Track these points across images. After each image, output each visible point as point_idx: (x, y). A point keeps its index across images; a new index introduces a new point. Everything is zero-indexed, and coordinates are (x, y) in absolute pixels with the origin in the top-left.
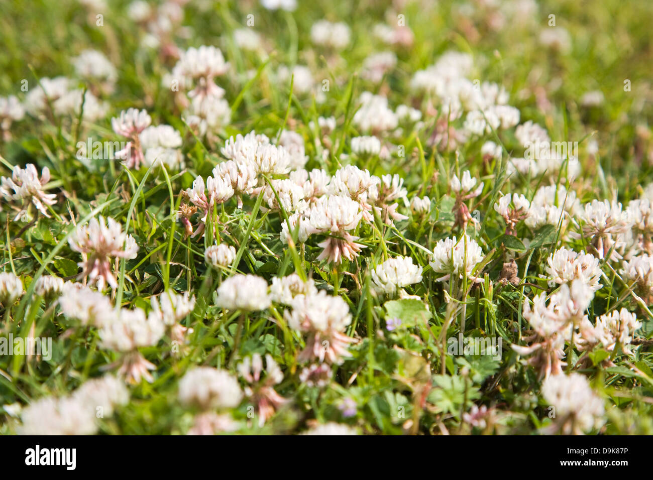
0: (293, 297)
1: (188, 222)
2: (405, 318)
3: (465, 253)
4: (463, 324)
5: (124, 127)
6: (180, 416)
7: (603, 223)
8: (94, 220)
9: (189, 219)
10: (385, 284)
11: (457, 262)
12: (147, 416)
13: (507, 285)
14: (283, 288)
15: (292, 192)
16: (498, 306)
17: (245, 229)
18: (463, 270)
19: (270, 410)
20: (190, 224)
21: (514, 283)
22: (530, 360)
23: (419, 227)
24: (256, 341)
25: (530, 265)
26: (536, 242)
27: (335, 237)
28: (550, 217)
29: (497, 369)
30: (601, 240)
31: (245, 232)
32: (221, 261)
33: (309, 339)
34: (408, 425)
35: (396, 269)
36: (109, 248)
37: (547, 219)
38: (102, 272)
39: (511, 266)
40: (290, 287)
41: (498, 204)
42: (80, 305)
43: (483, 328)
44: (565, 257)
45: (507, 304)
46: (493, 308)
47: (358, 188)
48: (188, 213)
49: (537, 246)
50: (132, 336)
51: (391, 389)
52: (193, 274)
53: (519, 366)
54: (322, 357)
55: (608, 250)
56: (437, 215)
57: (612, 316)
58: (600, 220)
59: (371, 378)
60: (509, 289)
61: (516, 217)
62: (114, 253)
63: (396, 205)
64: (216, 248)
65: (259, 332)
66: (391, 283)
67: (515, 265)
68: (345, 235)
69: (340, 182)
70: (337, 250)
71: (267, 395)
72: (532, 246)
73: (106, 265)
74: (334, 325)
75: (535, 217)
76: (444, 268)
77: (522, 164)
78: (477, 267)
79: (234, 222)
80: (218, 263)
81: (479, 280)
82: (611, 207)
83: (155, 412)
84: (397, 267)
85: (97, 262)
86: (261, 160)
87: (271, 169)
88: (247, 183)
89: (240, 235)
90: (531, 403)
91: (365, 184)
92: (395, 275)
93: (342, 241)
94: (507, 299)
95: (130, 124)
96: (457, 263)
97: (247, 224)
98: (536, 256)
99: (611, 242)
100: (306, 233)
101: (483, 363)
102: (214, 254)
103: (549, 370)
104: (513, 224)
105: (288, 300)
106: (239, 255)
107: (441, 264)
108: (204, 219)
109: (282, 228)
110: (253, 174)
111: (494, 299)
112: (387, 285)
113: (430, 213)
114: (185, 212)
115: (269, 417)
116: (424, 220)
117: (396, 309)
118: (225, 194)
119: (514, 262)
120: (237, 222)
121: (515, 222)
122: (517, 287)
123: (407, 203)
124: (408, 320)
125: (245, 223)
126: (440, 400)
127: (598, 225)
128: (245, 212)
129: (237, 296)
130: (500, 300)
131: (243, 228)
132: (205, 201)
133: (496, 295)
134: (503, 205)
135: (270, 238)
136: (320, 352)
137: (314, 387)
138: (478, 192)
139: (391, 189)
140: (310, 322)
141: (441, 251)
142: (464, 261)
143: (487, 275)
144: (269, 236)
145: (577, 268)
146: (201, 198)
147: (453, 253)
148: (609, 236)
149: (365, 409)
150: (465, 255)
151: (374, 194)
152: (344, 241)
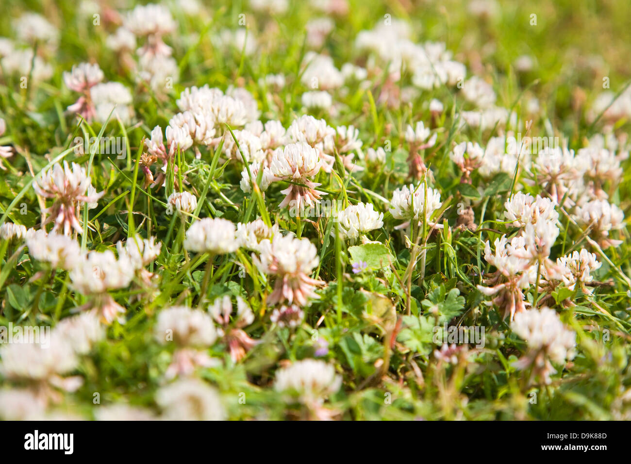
0: (259, 242)
1: (149, 170)
2: (368, 262)
3: (425, 198)
4: (423, 270)
5: (75, 82)
6: (158, 354)
7: (556, 169)
8: (58, 166)
9: (149, 167)
10: (348, 229)
11: (417, 207)
12: (125, 354)
13: (465, 230)
14: (248, 234)
15: (250, 142)
16: (457, 251)
17: (205, 179)
18: (422, 216)
19: (241, 351)
20: (150, 173)
21: (471, 229)
22: (495, 300)
23: (375, 177)
24: (222, 285)
25: (486, 213)
26: (490, 190)
27: (297, 184)
28: (504, 165)
29: (461, 310)
30: (554, 187)
31: (205, 181)
32: (185, 207)
33: (277, 282)
34: (379, 363)
35: (358, 214)
36: (75, 193)
37: (500, 167)
38: (68, 217)
39: (468, 213)
40: (255, 232)
41: (453, 153)
42: (50, 249)
43: (443, 272)
44: (522, 201)
45: (466, 250)
46: (452, 253)
47: (316, 138)
48: (148, 161)
49: (492, 193)
50: (103, 276)
51: (359, 330)
52: (153, 223)
53: (482, 307)
54: (291, 299)
55: (562, 197)
56: (393, 165)
57: (572, 257)
58: (554, 166)
59: (340, 319)
60: (467, 235)
61: (471, 165)
62: (78, 198)
63: (351, 156)
64: (179, 195)
65: (224, 278)
66: (354, 228)
67: (472, 212)
68: (307, 182)
69: (298, 133)
70: (299, 196)
71: (237, 336)
72: (487, 194)
73: (71, 210)
74: (302, 267)
75: (489, 166)
76: (404, 214)
77: (472, 117)
78: (435, 214)
79: (193, 172)
80: (182, 209)
81: (438, 226)
82: (563, 153)
83: (132, 351)
84: (359, 213)
85: (62, 206)
86: (219, 111)
87: (228, 120)
88: (205, 134)
89: (200, 185)
90: (499, 341)
91: (322, 134)
92: (357, 221)
93: (303, 187)
94: (465, 245)
95: (82, 79)
96: (417, 209)
97: (207, 174)
98: (491, 204)
99: (564, 189)
100: (267, 181)
101: (448, 305)
102: (178, 200)
103: (513, 309)
104: (468, 173)
105: (253, 245)
106: (200, 204)
107: (401, 211)
108: (164, 169)
109: (242, 177)
110: (211, 125)
111: (453, 244)
112: (350, 230)
113: (386, 164)
114: (146, 161)
115: (240, 358)
116: (379, 171)
117: (360, 254)
118: (184, 144)
119: (471, 209)
120: (197, 172)
121: (470, 171)
122: (474, 233)
123: (361, 155)
124: (372, 264)
125: (204, 173)
126: (409, 340)
127: (552, 171)
128: (205, 162)
129: (206, 238)
130: (459, 245)
131: (202, 178)
132: (163, 151)
133: (454, 241)
134: (457, 154)
135: (229, 188)
136: (288, 294)
137: (286, 327)
138: (432, 143)
139: (346, 141)
140: (278, 264)
141: (399, 198)
142: (425, 207)
143: (446, 221)
144: (228, 186)
145: (534, 212)
146: (160, 148)
147: (414, 199)
148: (561, 182)
149: (336, 348)
150: (425, 201)
151: (330, 144)
152: (306, 188)
